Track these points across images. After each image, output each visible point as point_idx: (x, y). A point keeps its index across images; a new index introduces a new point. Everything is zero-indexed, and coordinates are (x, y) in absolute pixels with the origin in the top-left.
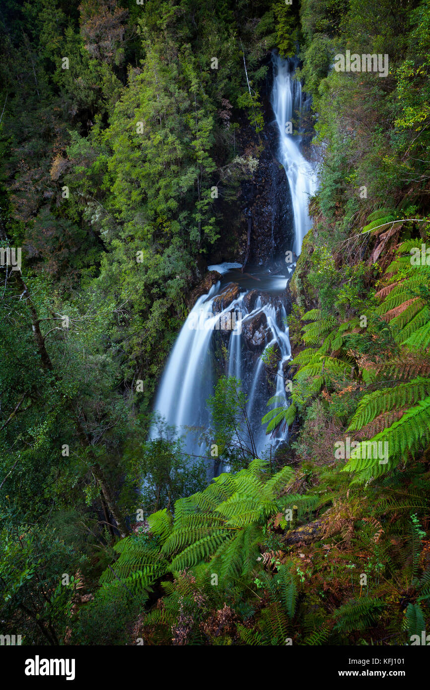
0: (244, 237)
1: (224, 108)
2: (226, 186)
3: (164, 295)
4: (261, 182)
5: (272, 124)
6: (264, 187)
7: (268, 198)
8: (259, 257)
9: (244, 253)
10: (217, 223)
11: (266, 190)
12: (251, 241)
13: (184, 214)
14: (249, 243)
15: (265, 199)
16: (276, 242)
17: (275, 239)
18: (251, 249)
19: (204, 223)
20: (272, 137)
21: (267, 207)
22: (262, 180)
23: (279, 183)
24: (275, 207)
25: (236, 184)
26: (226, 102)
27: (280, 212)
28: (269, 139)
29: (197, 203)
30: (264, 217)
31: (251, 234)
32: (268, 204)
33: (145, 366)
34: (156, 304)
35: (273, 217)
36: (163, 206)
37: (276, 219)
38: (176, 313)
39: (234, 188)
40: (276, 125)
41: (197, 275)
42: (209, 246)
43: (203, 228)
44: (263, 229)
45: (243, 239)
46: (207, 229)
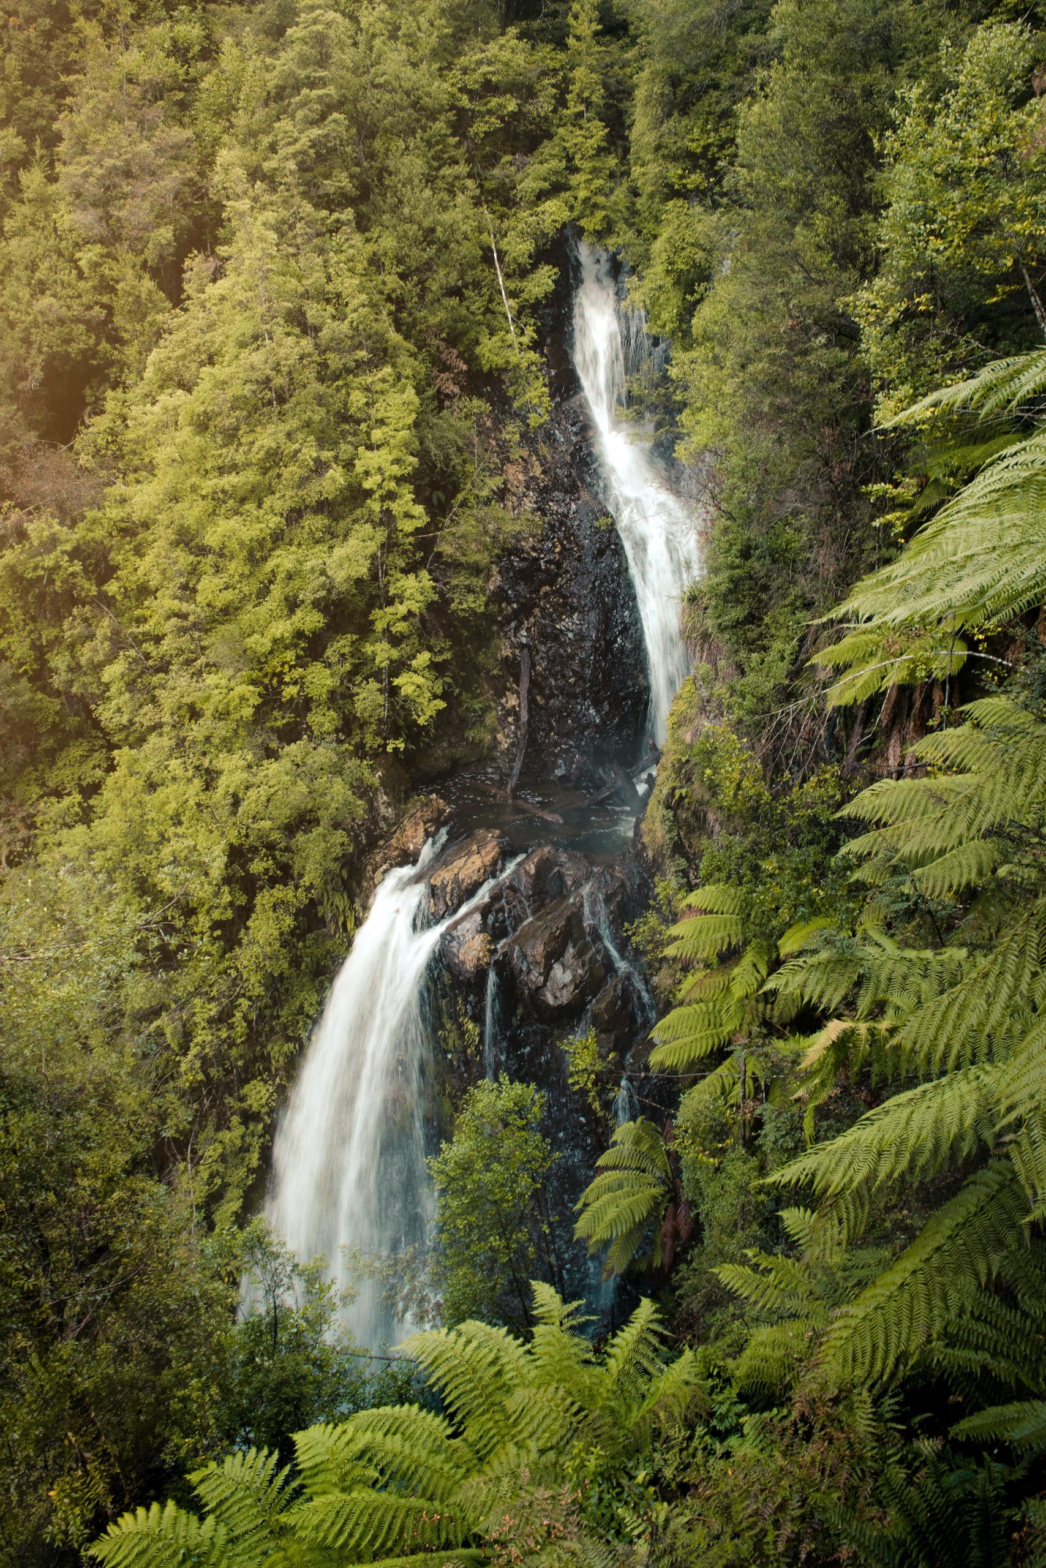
0: (512, 701)
1: (445, 368)
2: (456, 566)
3: (285, 875)
4: (551, 551)
5: (574, 402)
6: (559, 565)
7: (572, 594)
8: (556, 756)
9: (512, 744)
10: (437, 668)
11: (567, 572)
12: (530, 711)
13: (342, 644)
14: (524, 716)
15: (565, 597)
16: (598, 712)
17: (597, 704)
18: (532, 729)
19: (399, 667)
20: (576, 434)
21: (571, 616)
22: (554, 546)
23: (601, 553)
24: (593, 617)
25: (483, 558)
26: (452, 356)
27: (605, 632)
28: (568, 441)
29: (376, 613)
30: (562, 645)
31: (529, 692)
32: (574, 610)
33: (229, 1089)
34: (264, 899)
35: (588, 644)
36: (282, 628)
37: (595, 649)
38: (322, 922)
39: (476, 570)
40: (583, 406)
41: (383, 810)
42: (413, 732)
43: (397, 682)
44: (564, 676)
45: (508, 706)
46: (407, 683)
